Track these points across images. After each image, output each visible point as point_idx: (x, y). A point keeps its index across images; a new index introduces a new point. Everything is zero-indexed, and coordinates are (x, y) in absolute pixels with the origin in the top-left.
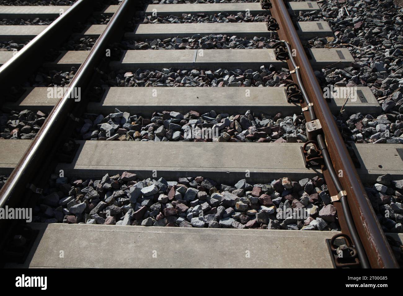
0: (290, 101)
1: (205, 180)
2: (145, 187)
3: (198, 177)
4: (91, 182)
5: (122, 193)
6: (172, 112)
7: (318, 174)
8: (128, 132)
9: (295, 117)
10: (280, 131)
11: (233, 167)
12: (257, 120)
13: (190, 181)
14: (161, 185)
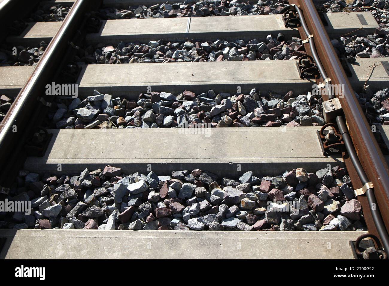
0: (303, 76)
1: (204, 174)
2: (132, 183)
3: (194, 170)
4: (67, 178)
5: (105, 191)
6: (162, 93)
7: (339, 163)
8: (110, 118)
9: (309, 96)
10: (291, 113)
11: (236, 157)
12: (264, 101)
13: (186, 175)
14: (151, 181)
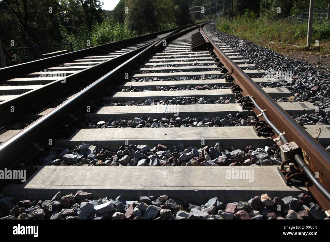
1: (170, 200)
2: (100, 204)
3: (161, 196)
4: (40, 201)
5: (72, 211)
6: (138, 145)
8: (91, 161)
9: (267, 148)
10: (252, 159)
11: (202, 186)
12: (227, 152)
13: (152, 199)
14: (118, 203)
